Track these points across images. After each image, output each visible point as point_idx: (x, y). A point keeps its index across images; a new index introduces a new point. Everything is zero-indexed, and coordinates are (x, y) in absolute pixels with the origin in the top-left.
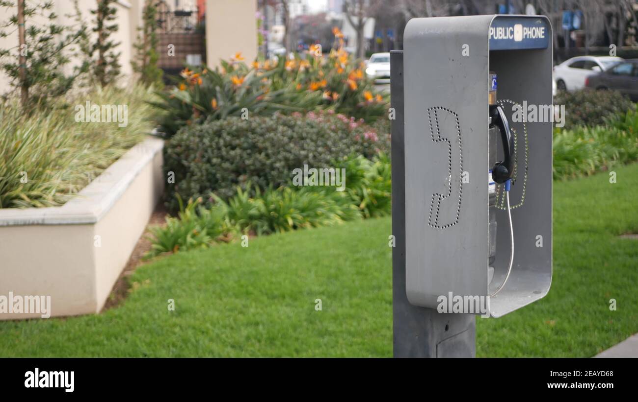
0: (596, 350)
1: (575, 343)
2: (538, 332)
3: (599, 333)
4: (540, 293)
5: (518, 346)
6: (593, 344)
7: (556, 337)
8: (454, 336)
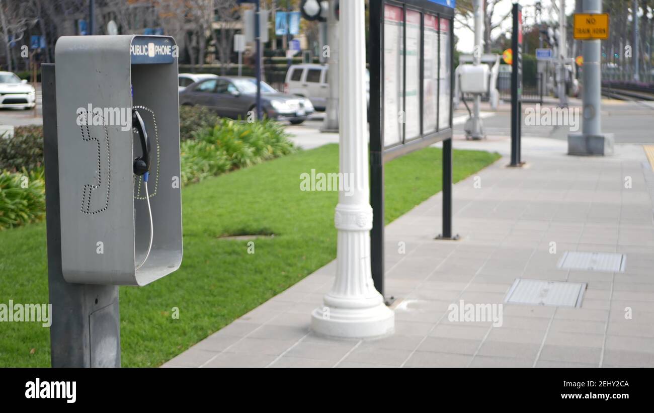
0: (207, 332)
1: (189, 328)
2: (155, 322)
3: (209, 318)
4: (174, 267)
5: (138, 334)
6: (205, 328)
7: (171, 325)
8: (103, 308)
